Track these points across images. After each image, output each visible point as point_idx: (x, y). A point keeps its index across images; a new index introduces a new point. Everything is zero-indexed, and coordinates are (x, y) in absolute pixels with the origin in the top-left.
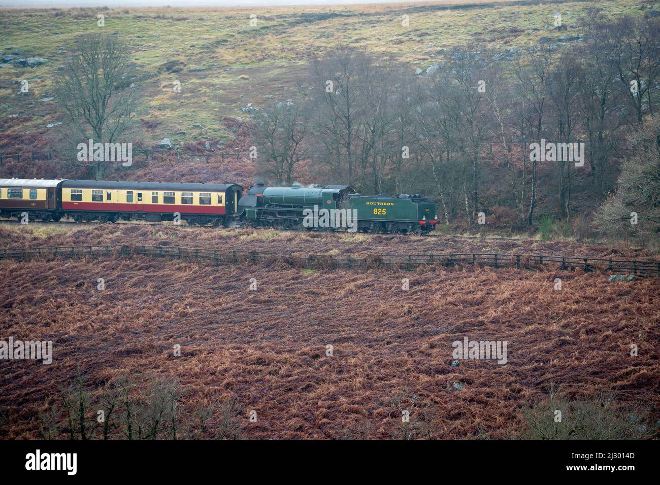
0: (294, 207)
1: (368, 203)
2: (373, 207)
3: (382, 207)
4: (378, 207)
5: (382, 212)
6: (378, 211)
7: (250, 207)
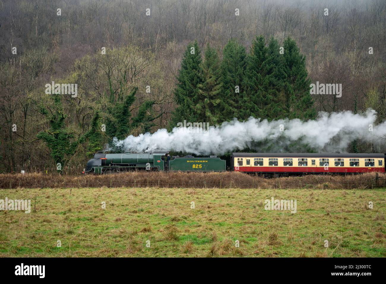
0: (130, 165)
1: (188, 161)
2: (193, 163)
3: (199, 164)
4: (196, 164)
5: (198, 167)
6: (196, 166)
7: (97, 166)
